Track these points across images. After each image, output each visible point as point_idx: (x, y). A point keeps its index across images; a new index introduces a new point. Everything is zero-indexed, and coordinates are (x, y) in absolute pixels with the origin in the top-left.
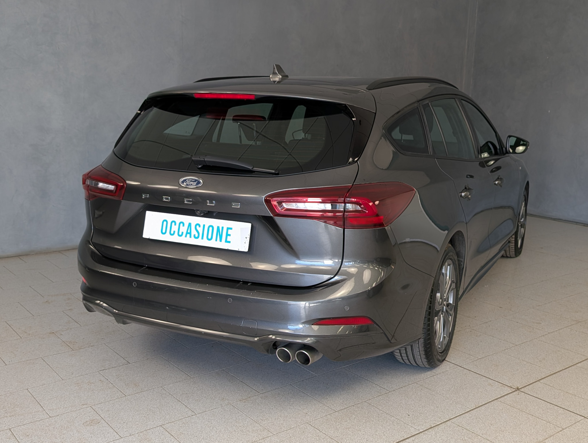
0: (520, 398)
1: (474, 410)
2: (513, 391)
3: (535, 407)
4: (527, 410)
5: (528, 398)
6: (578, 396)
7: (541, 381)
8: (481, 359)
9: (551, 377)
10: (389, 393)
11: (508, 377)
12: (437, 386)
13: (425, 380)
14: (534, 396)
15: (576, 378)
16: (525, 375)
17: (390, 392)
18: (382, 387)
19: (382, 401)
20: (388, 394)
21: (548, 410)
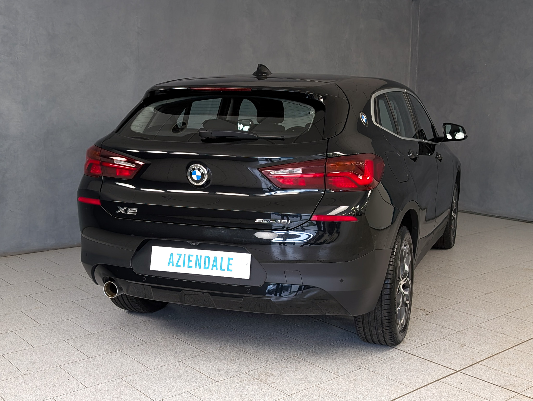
0: (460, 379)
3: (473, 386)
4: (466, 389)
5: (467, 378)
6: (513, 375)
7: (479, 363)
8: (425, 344)
9: (489, 359)
10: (339, 378)
11: (450, 360)
12: (384, 370)
13: (372, 365)
14: (473, 376)
15: (512, 360)
16: (465, 358)
17: (340, 376)
18: (332, 373)
19: (332, 385)
20: (337, 378)
21: (486, 389)
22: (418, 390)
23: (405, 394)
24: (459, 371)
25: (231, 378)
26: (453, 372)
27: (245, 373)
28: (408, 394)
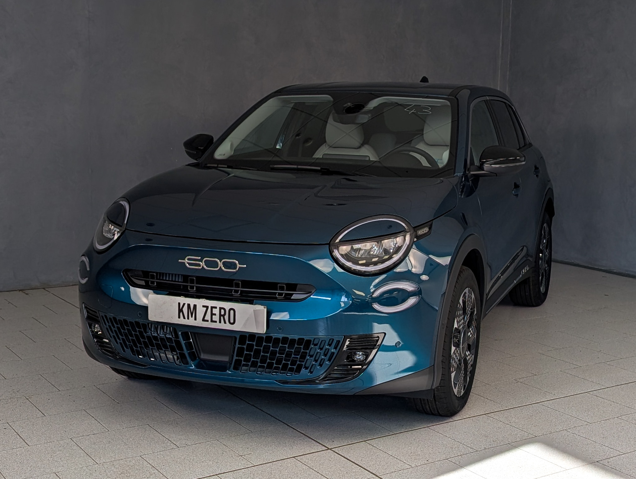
0: (323, 457)
1: (256, 467)
2: (323, 450)
3: (331, 465)
4: (319, 468)
5: (333, 456)
6: (393, 457)
7: (366, 442)
8: (321, 418)
9: (384, 438)
10: (175, 449)
11: (333, 437)
12: (239, 444)
13: (231, 438)
15: (413, 439)
16: (356, 435)
17: (179, 447)
18: (173, 443)
19: (159, 456)
20: (173, 449)
21: (342, 469)
22: (257, 467)
23: (237, 469)
24: (330, 449)
25: (49, 443)
26: (324, 449)
27: (71, 439)
28: (239, 471)
